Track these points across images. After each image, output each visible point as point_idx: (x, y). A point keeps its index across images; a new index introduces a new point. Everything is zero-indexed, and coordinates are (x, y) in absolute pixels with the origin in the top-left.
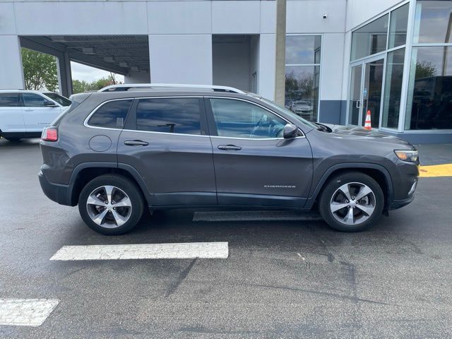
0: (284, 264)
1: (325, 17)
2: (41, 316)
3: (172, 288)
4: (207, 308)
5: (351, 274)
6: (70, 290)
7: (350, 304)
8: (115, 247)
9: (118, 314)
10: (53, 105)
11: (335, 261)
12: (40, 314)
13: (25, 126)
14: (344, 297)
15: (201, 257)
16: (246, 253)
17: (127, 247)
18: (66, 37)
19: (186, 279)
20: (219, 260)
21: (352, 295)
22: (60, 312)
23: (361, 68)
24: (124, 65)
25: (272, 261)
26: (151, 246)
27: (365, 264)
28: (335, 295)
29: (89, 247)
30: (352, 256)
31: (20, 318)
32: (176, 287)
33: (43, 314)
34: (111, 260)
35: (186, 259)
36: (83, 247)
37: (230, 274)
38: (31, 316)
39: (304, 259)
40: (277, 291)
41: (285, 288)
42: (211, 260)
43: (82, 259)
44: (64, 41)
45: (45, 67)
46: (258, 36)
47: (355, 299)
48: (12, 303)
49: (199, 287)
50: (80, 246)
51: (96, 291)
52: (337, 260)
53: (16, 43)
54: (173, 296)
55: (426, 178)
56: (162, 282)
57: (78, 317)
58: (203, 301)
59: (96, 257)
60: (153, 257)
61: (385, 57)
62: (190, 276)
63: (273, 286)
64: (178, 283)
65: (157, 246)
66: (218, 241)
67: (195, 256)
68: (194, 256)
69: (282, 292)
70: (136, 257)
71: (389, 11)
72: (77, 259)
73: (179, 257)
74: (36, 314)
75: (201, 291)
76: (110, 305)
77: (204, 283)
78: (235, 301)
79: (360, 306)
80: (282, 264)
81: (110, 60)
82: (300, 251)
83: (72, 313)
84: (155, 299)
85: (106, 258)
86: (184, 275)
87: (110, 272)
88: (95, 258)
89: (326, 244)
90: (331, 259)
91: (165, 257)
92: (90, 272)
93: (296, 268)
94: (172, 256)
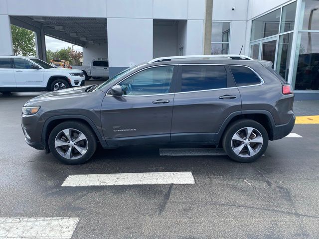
0: (237, 189)
1: (233, 9)
2: (69, 231)
3: (162, 208)
4: (193, 223)
5: (287, 196)
6: (84, 209)
7: (294, 218)
8: (109, 176)
9: (127, 228)
10: (37, 68)
11: (273, 186)
12: (67, 230)
13: (16, 83)
14: (289, 213)
15: (175, 183)
16: (207, 180)
17: (117, 175)
18: (44, 18)
19: (169, 200)
20: (189, 185)
21: (294, 211)
22: (82, 227)
23: (259, 46)
24: (84, 39)
25: (228, 186)
26: (136, 174)
27: (295, 188)
28: (282, 212)
29: (89, 175)
30: (283, 182)
31: (53, 233)
32: (164, 206)
33: (70, 229)
34: (109, 186)
35: (165, 185)
36: (84, 176)
37: (201, 196)
38: (60, 231)
39: (250, 184)
40: (239, 209)
41: (244, 206)
42: (183, 185)
43: (87, 185)
44: (42, 20)
45: (22, 39)
46: (185, 21)
47: (297, 215)
48: (42, 220)
49: (181, 206)
50: (82, 175)
51: (104, 210)
52: (274, 185)
53: (7, 21)
54: (164, 214)
55: (313, 124)
56: (152, 203)
57: (97, 231)
58: (188, 217)
59: (97, 183)
60: (140, 183)
61: (277, 39)
62: (171, 198)
63: (234, 205)
64: (165, 203)
65: (140, 175)
66: (183, 171)
67: (171, 183)
68: (169, 182)
69: (243, 210)
70: (128, 184)
71: (281, 7)
72: (83, 185)
73: (159, 183)
74: (64, 229)
75: (184, 210)
76: (119, 221)
77: (184, 203)
78: (212, 217)
79: (302, 220)
80: (236, 188)
81: (74, 35)
82: (245, 178)
83: (92, 228)
84: (151, 216)
85: (105, 184)
86: (167, 196)
87: (111, 195)
88: (96, 185)
89: (262, 173)
90: (269, 184)
91: (149, 183)
92: (96, 195)
93: (247, 191)
94: (154, 182)
